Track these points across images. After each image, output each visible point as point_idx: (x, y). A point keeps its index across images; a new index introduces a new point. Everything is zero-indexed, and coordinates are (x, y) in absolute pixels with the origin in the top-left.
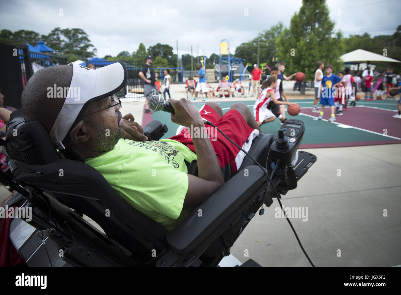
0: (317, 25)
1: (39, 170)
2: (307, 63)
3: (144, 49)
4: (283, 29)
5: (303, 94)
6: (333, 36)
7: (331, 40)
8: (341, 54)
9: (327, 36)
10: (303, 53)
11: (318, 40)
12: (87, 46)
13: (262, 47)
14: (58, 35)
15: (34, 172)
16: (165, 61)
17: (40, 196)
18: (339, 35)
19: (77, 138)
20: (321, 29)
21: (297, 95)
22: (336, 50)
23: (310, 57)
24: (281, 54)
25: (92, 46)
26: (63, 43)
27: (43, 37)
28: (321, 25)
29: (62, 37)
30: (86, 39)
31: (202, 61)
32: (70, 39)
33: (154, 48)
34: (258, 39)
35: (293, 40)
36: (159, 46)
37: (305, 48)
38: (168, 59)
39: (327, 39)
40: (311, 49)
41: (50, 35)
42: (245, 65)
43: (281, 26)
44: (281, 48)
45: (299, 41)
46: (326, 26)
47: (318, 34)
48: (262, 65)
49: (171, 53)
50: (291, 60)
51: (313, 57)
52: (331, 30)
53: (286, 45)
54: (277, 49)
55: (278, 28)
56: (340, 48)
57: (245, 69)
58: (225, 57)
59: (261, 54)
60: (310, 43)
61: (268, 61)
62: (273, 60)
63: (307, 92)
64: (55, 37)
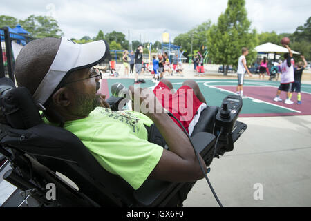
0: (238, 23)
1: (23, 134)
2: (229, 51)
3: (103, 35)
4: (212, 25)
5: (226, 75)
6: (250, 32)
7: (248, 35)
8: (256, 45)
9: (245, 32)
10: (227, 44)
11: (238, 34)
12: (57, 31)
13: (195, 38)
14: (33, 20)
15: (20, 136)
16: (119, 45)
17: (22, 157)
18: (254, 32)
19: (59, 102)
20: (240, 26)
21: (221, 75)
22: (252, 43)
23: (232, 47)
24: (210, 44)
25: (60, 30)
26: (37, 27)
27: (21, 21)
28: (241, 23)
29: (36, 22)
30: (56, 25)
31: (148, 47)
32: (43, 24)
33: (111, 34)
34: (191, 31)
35: (220, 34)
36: (114, 33)
37: (228, 40)
38: (121, 44)
39: (245, 34)
40: (232, 41)
41: (26, 20)
42: (181, 51)
43: (210, 22)
44: (210, 39)
45: (223, 34)
46: (244, 24)
47: (239, 29)
48: (195, 52)
49: (124, 39)
50: (217, 49)
51: (234, 47)
52: (248, 27)
53: (214, 37)
54: (207, 40)
55: (207, 24)
56: (255, 41)
57: (182, 54)
58: (166, 44)
59: (194, 43)
60: (232, 36)
61: (199, 49)
62: (203, 48)
63: (228, 74)
64: (30, 22)
